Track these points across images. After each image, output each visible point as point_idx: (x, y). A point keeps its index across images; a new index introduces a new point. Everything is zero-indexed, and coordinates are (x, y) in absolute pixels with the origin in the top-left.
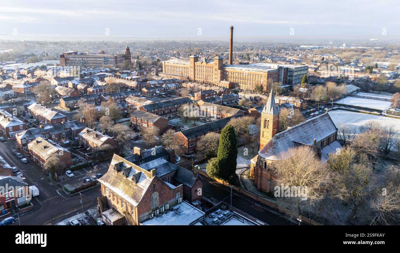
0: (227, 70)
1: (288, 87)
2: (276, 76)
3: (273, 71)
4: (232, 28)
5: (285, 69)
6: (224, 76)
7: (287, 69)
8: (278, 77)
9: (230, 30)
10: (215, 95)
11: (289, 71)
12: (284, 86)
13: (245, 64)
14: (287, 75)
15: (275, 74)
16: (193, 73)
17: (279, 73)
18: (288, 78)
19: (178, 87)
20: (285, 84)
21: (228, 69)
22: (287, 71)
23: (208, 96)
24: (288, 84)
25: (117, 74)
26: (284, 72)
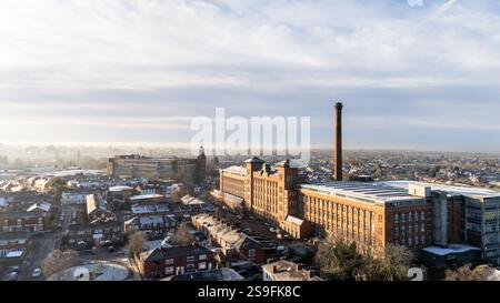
0: (303, 191)
1: (466, 253)
2: (423, 218)
3: (409, 201)
4: (339, 107)
5: (451, 199)
6: (296, 207)
7: (462, 199)
8: (431, 222)
9: (335, 111)
10: (204, 261)
11: (469, 207)
12: (454, 248)
14: (463, 216)
15: (419, 212)
16: (249, 193)
17: (431, 210)
18: (468, 226)
19: (167, 224)
20: (458, 243)
21: (306, 189)
22: (463, 205)
23: (175, 266)
24: (469, 243)
25: (138, 189)
26: (448, 209)
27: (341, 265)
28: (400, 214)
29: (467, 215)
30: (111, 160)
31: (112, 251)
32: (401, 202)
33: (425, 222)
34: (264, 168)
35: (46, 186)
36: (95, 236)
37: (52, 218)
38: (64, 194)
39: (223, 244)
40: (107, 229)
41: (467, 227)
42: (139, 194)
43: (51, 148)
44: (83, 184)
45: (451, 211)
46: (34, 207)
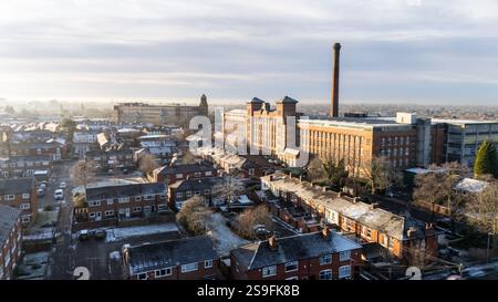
2: (408, 142)
4: (337, 47)
5: (435, 126)
7: (445, 125)
8: (415, 147)
9: (333, 52)
11: (451, 133)
12: (434, 169)
13: (357, 116)
14: (446, 142)
15: (405, 137)
17: (415, 136)
21: (302, 124)
22: (446, 131)
25: (145, 131)
26: (432, 134)
27: (330, 177)
28: (386, 138)
29: (449, 141)
30: (116, 107)
31: (126, 173)
32: (388, 128)
33: (409, 146)
34: (264, 107)
35: (57, 128)
36: (110, 162)
37: (68, 151)
38: (75, 134)
39: (226, 166)
40: (121, 157)
41: (448, 152)
42: (146, 134)
43: (54, 102)
44: (92, 127)
45: (434, 137)
46: (51, 140)
